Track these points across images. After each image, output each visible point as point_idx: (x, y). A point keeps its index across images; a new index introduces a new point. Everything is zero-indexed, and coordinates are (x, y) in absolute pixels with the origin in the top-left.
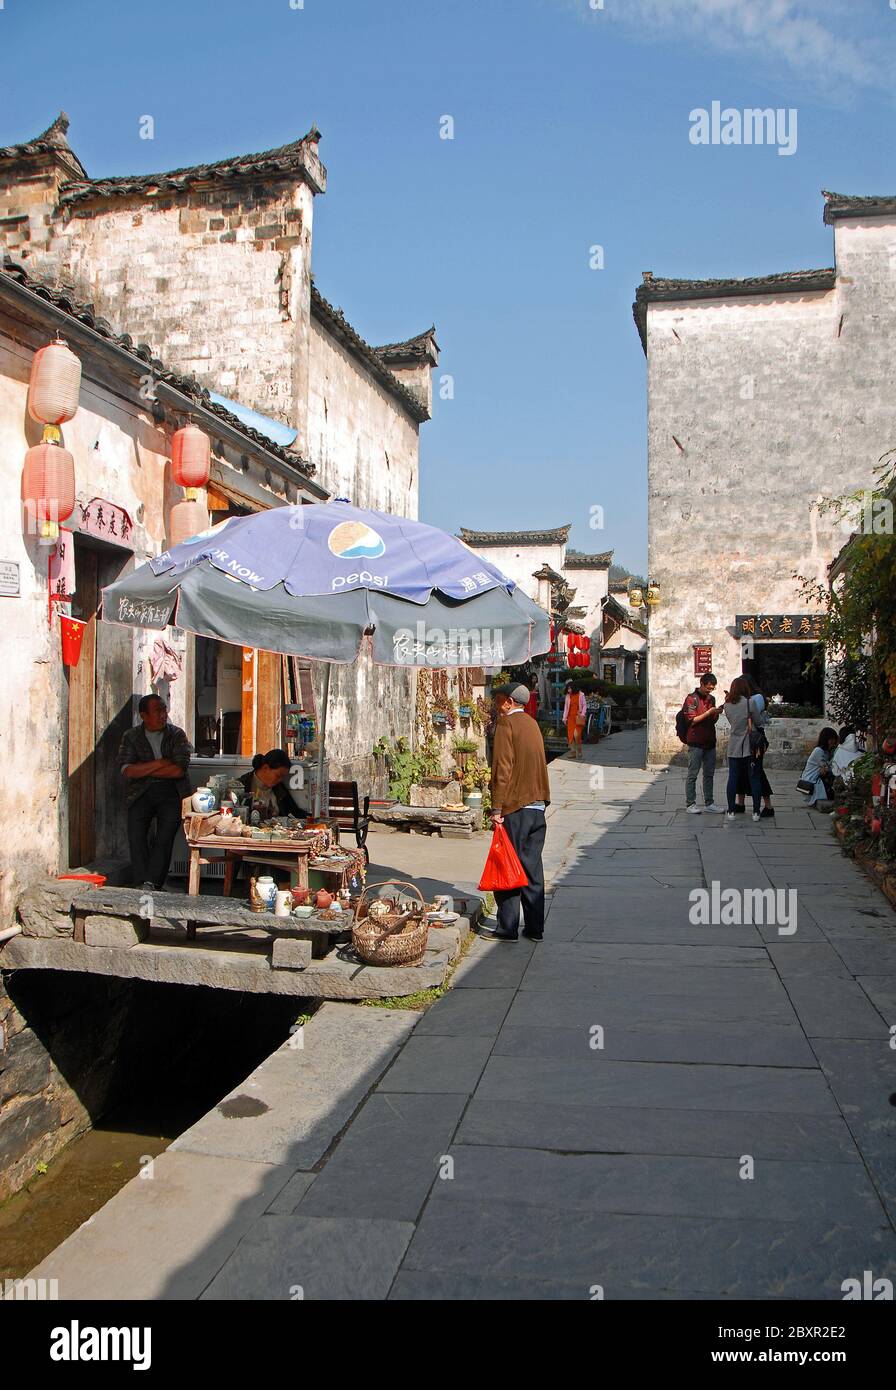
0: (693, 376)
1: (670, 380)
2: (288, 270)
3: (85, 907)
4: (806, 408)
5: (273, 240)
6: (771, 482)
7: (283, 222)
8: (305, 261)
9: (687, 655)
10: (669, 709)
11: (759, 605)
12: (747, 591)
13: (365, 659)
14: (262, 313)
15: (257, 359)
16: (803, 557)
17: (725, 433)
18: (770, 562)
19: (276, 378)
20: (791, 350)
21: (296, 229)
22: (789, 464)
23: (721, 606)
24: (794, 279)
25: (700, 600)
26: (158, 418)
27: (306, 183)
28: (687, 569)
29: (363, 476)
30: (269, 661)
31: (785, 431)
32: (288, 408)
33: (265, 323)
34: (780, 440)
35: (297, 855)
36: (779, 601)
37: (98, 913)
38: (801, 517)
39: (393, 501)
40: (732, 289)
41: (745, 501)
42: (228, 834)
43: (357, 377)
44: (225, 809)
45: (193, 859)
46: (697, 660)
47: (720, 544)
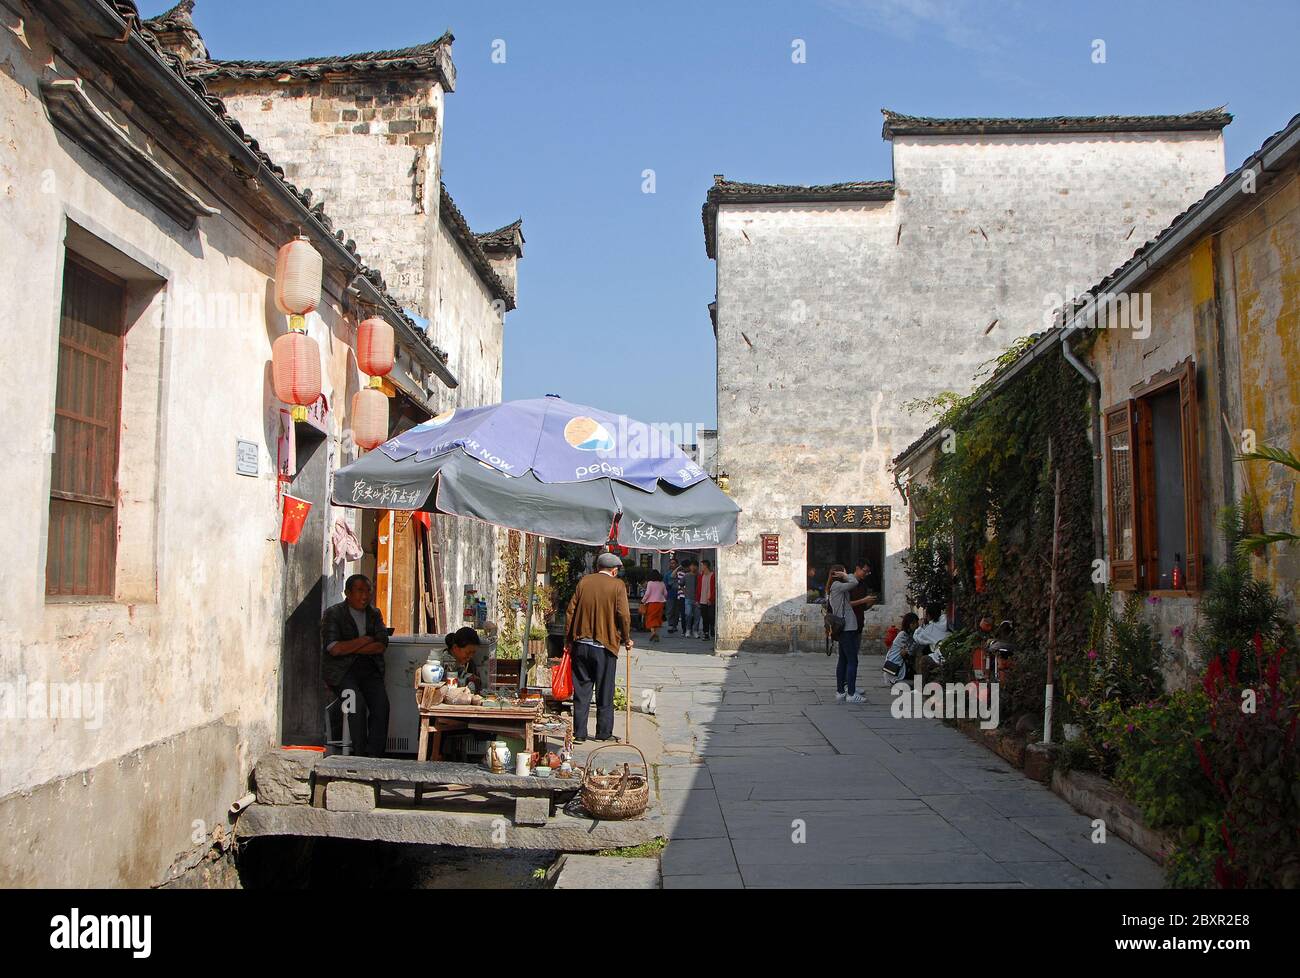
0: (762, 275)
1: (740, 279)
2: (421, 165)
3: (328, 774)
4: (868, 311)
5: (407, 135)
6: (836, 377)
7: (417, 118)
8: (437, 156)
9: (755, 544)
10: (738, 596)
11: (823, 496)
12: (812, 482)
13: (463, 544)
14: (395, 204)
15: (389, 249)
16: (864, 451)
17: (792, 331)
18: (834, 455)
19: (408, 268)
20: (853, 255)
21: (430, 124)
22: (852, 363)
23: (787, 496)
24: (857, 189)
25: (767, 490)
26: (345, 309)
27: (441, 83)
28: (754, 461)
29: (465, 366)
30: (405, 545)
31: (848, 331)
32: (419, 298)
33: (398, 214)
34: (843, 339)
35: (525, 721)
36: (842, 493)
37: (340, 779)
38: (863, 412)
39: (485, 388)
40: (800, 195)
41: (810, 396)
42: (459, 703)
43: (463, 267)
44: (452, 679)
45: (423, 727)
46: (765, 549)
47: (787, 437)
